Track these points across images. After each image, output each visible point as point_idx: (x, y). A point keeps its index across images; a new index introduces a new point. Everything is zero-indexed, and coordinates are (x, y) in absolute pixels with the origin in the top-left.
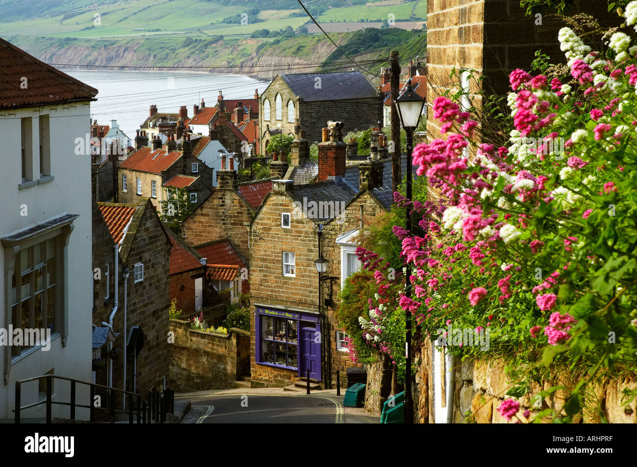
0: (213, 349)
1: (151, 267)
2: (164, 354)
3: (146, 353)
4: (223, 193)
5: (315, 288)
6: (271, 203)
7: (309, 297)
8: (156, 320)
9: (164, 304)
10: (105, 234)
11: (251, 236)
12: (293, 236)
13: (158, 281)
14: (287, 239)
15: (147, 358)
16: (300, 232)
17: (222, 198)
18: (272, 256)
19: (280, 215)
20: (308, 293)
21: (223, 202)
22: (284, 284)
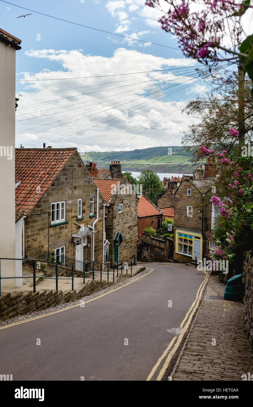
0: (160, 246)
1: (128, 207)
2: (134, 246)
3: (125, 244)
4: (171, 189)
5: (200, 222)
6: (183, 185)
7: (198, 225)
8: (130, 230)
9: (134, 224)
10: (90, 181)
11: (175, 199)
12: (192, 199)
13: (132, 213)
14: (189, 200)
15: (125, 247)
16: (195, 197)
17: (171, 191)
18: (183, 208)
19: (187, 190)
20: (197, 224)
21: (172, 193)
22: (188, 220)
